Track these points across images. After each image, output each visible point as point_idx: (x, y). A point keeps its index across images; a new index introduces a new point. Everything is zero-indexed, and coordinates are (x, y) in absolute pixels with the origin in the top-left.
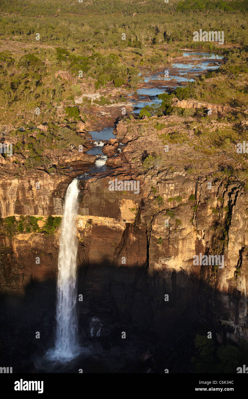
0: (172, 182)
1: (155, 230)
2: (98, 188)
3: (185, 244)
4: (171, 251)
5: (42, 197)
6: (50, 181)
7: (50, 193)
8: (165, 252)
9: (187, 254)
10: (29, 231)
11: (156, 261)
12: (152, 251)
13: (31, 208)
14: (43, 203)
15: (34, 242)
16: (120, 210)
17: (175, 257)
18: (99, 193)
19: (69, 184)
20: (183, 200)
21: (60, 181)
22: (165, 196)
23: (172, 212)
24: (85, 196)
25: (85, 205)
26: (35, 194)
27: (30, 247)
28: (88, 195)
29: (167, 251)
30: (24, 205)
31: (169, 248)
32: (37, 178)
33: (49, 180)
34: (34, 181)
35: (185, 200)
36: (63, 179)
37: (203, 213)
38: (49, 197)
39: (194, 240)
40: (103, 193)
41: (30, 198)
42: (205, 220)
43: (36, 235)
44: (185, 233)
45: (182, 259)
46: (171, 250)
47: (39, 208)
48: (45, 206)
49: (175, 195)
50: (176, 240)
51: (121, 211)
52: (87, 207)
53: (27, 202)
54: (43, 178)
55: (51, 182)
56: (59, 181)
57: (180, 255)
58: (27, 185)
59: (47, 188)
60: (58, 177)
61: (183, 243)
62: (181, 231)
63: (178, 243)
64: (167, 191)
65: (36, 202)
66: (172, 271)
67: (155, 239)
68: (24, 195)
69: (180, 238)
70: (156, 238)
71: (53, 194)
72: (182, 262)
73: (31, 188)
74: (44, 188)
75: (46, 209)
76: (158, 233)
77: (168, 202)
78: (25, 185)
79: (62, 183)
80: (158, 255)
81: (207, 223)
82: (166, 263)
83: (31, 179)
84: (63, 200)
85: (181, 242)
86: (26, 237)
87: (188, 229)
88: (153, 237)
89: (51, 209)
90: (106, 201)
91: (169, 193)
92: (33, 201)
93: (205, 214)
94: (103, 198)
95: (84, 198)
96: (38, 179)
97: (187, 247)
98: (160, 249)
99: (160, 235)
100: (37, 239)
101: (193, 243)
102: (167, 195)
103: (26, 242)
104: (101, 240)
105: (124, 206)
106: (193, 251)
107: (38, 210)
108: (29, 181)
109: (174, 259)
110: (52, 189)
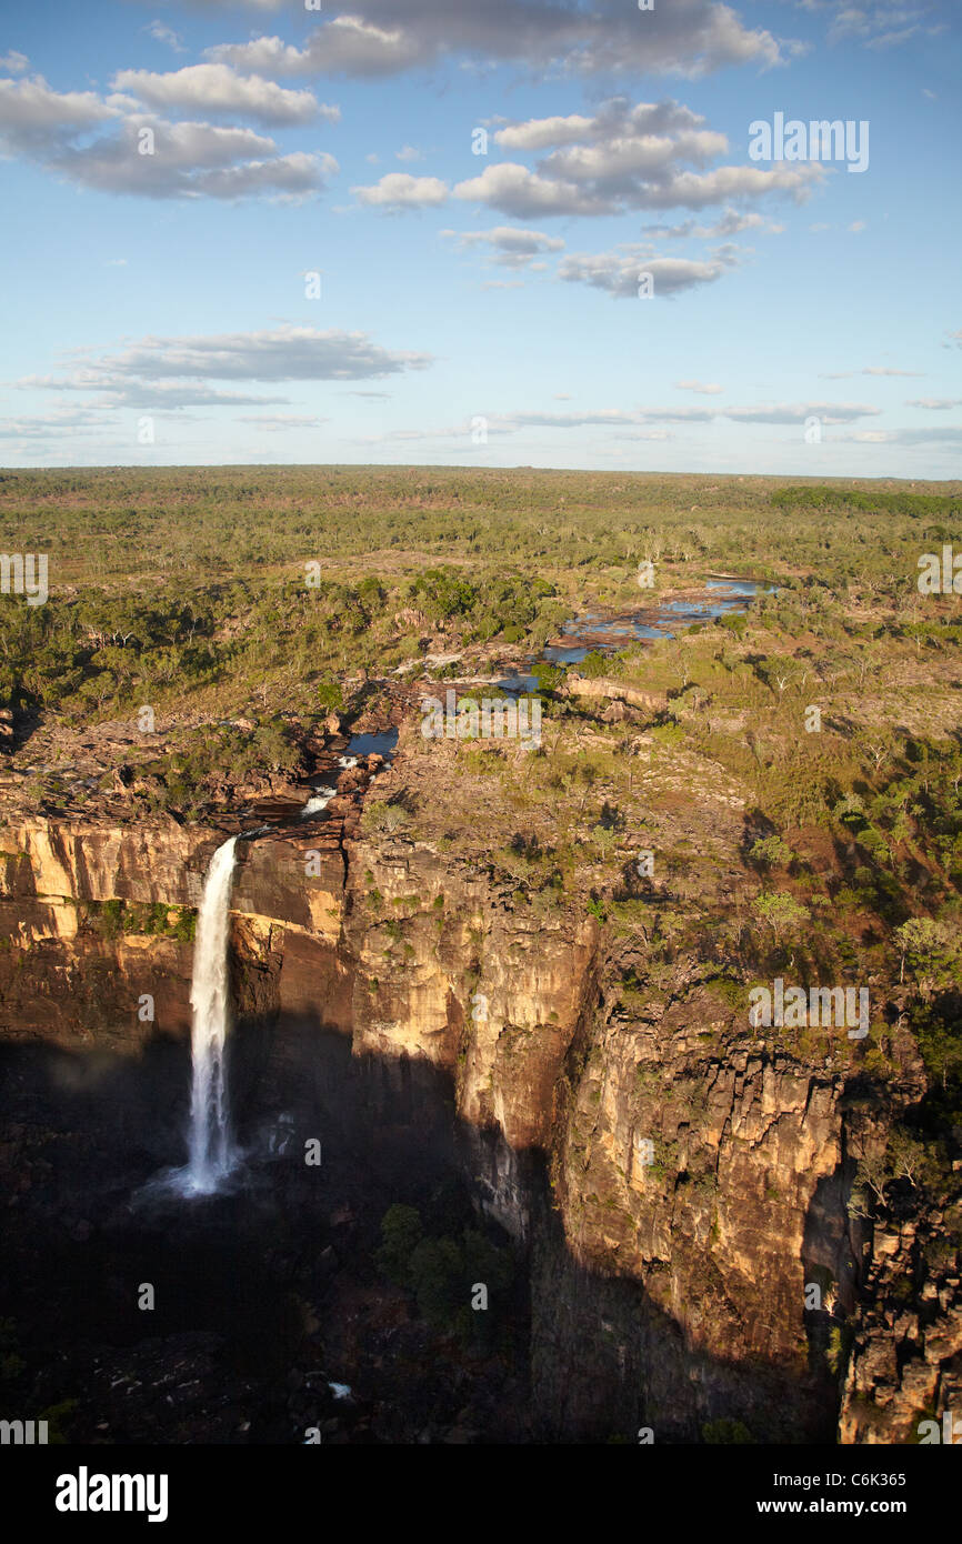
0: (400, 863)
1: (366, 961)
2: (267, 861)
3: (422, 998)
4: (394, 1010)
5: (165, 869)
6: (182, 838)
7: (181, 862)
8: (383, 1011)
9: (428, 1018)
10: (150, 930)
11: (365, 1026)
12: (357, 1004)
13: (145, 887)
14: (167, 880)
15: (158, 953)
16: (309, 910)
17: (403, 1022)
18: (268, 872)
19: (219, 846)
20: (423, 904)
21: (202, 839)
22: (387, 891)
23: (401, 928)
24: (243, 875)
25: (246, 892)
26: (152, 861)
27: (152, 961)
28: (250, 873)
29: (387, 1007)
30: (133, 882)
31: (391, 1002)
32: (157, 829)
33: (180, 837)
34: (151, 836)
35: (428, 904)
36: (209, 835)
37: (452, 938)
38: (177, 869)
39: (442, 992)
40: (277, 873)
41: (144, 869)
42: (455, 954)
43: (162, 940)
44: (423, 975)
45: (420, 1029)
46: (394, 1007)
47: (158, 889)
48: (170, 887)
49: (406, 893)
50: (404, 989)
51: (312, 912)
52: (248, 897)
53: (138, 876)
54: (168, 831)
55: (184, 840)
56: (200, 840)
57: (413, 1020)
58: (137, 842)
59: (176, 851)
60: (199, 832)
61: (419, 995)
62: (414, 969)
63: (408, 995)
64: (391, 881)
65: (155, 878)
66: (400, 1052)
67: (365, 981)
68: (133, 861)
69: (413, 984)
70: (367, 979)
71: (187, 864)
72: (419, 1035)
73: (145, 848)
74: (170, 851)
75: (173, 891)
76: (370, 969)
77: (393, 905)
78: (135, 841)
79: (205, 843)
80: (369, 1016)
81: (459, 960)
82: (385, 1033)
83: (147, 830)
84: (204, 876)
85: (414, 994)
86: (145, 942)
87: (429, 968)
88: (361, 975)
89: (182, 893)
90: (283, 889)
91: (395, 886)
92: (148, 874)
93: (456, 941)
94: (277, 883)
95: (242, 879)
96: (159, 832)
97: (429, 1006)
98: (374, 1001)
99: (375, 973)
100: (163, 948)
101: (440, 998)
102: (391, 890)
103: (144, 952)
104: (301, 962)
105: (316, 902)
106: (442, 1014)
107: (158, 893)
108: (143, 835)
109: (401, 1026)
110: (185, 853)
